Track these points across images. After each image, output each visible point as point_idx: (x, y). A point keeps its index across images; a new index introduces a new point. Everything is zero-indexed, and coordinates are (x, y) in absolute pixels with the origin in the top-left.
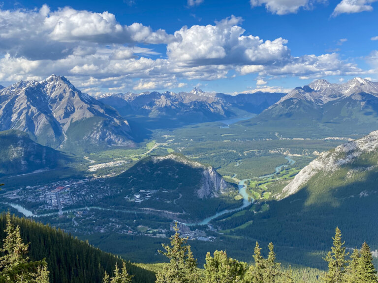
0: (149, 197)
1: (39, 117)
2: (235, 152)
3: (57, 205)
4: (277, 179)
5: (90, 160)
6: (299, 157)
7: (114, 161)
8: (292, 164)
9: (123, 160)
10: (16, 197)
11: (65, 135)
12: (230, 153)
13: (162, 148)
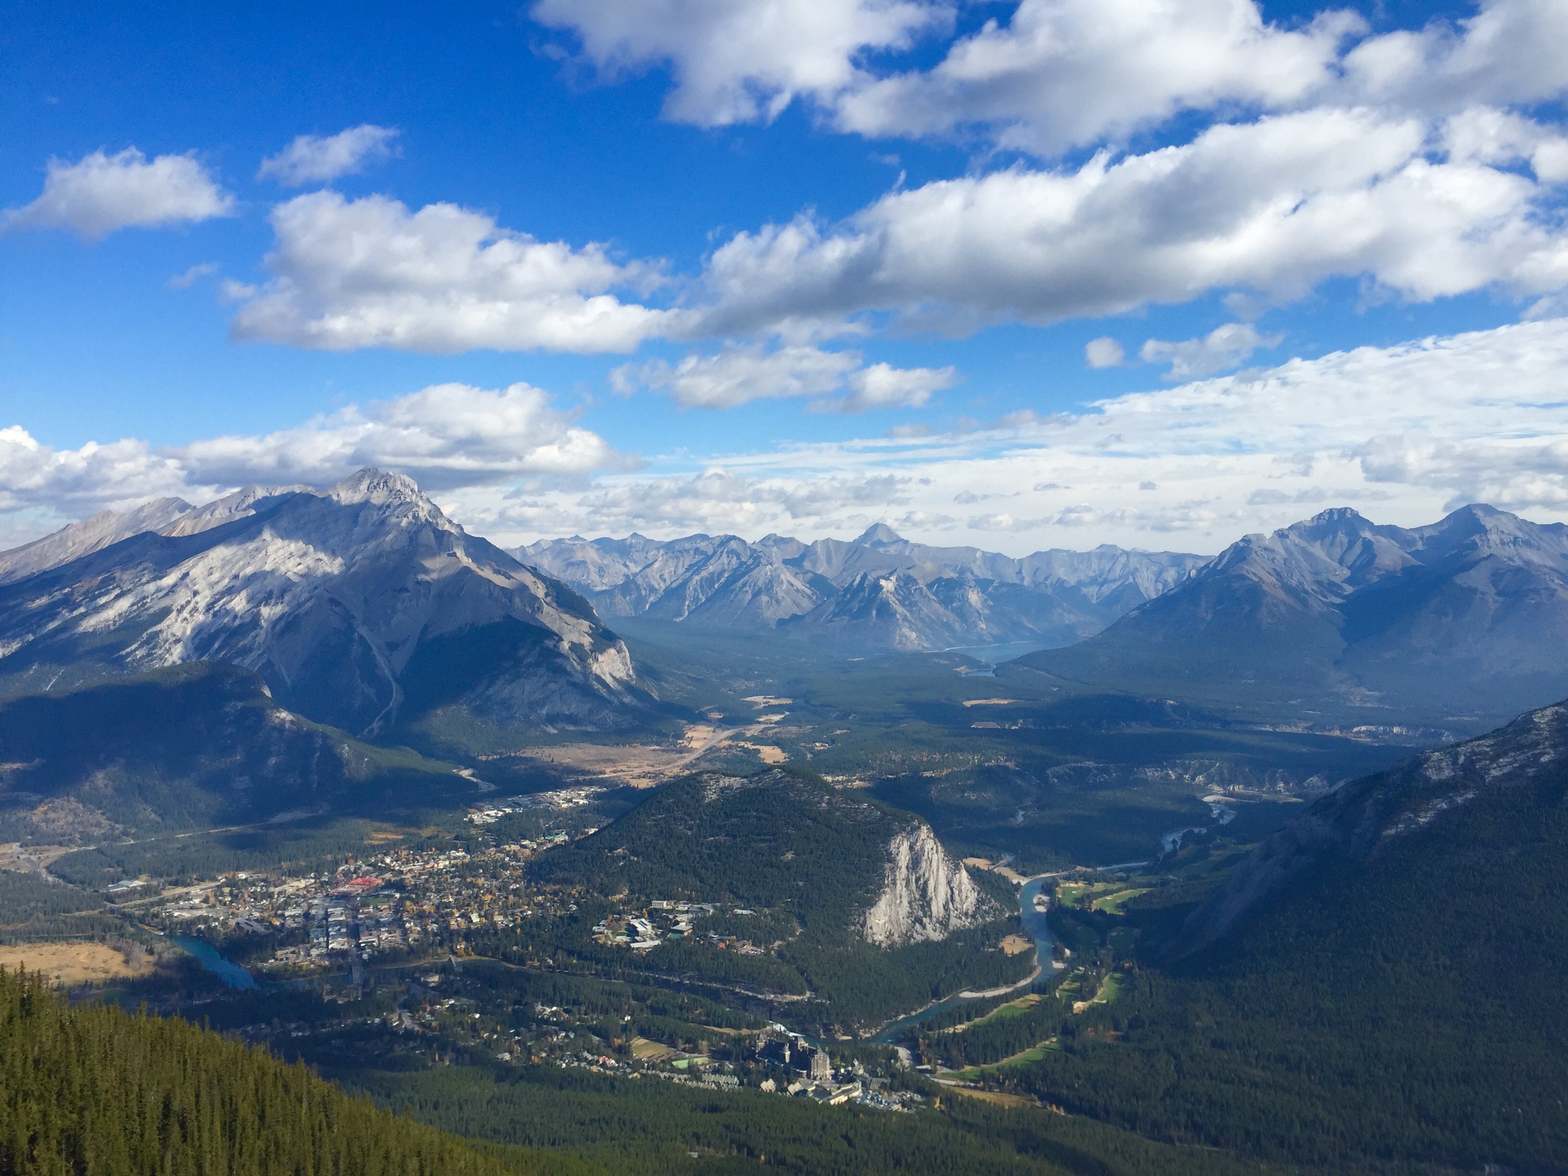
0: (683, 928)
2: (1012, 766)
3: (344, 947)
4: (1169, 876)
5: (478, 782)
6: (1248, 797)
7: (565, 786)
9: (599, 783)
10: (198, 913)
11: (394, 686)
12: (997, 769)
13: (742, 744)
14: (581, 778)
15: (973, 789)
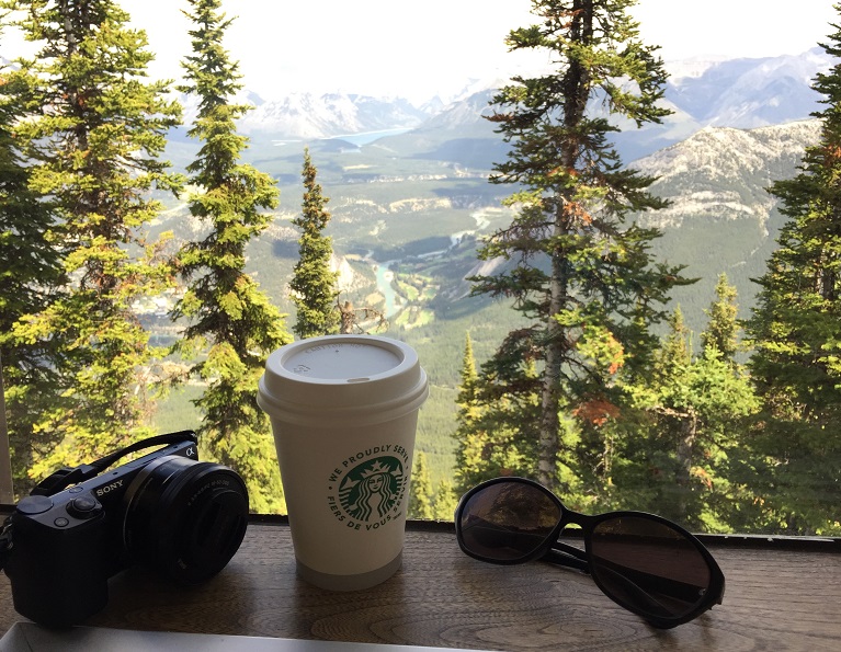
2: (371, 203)
4: (455, 258)
6: (498, 213)
8: (483, 227)
12: (363, 205)
15: (350, 216)
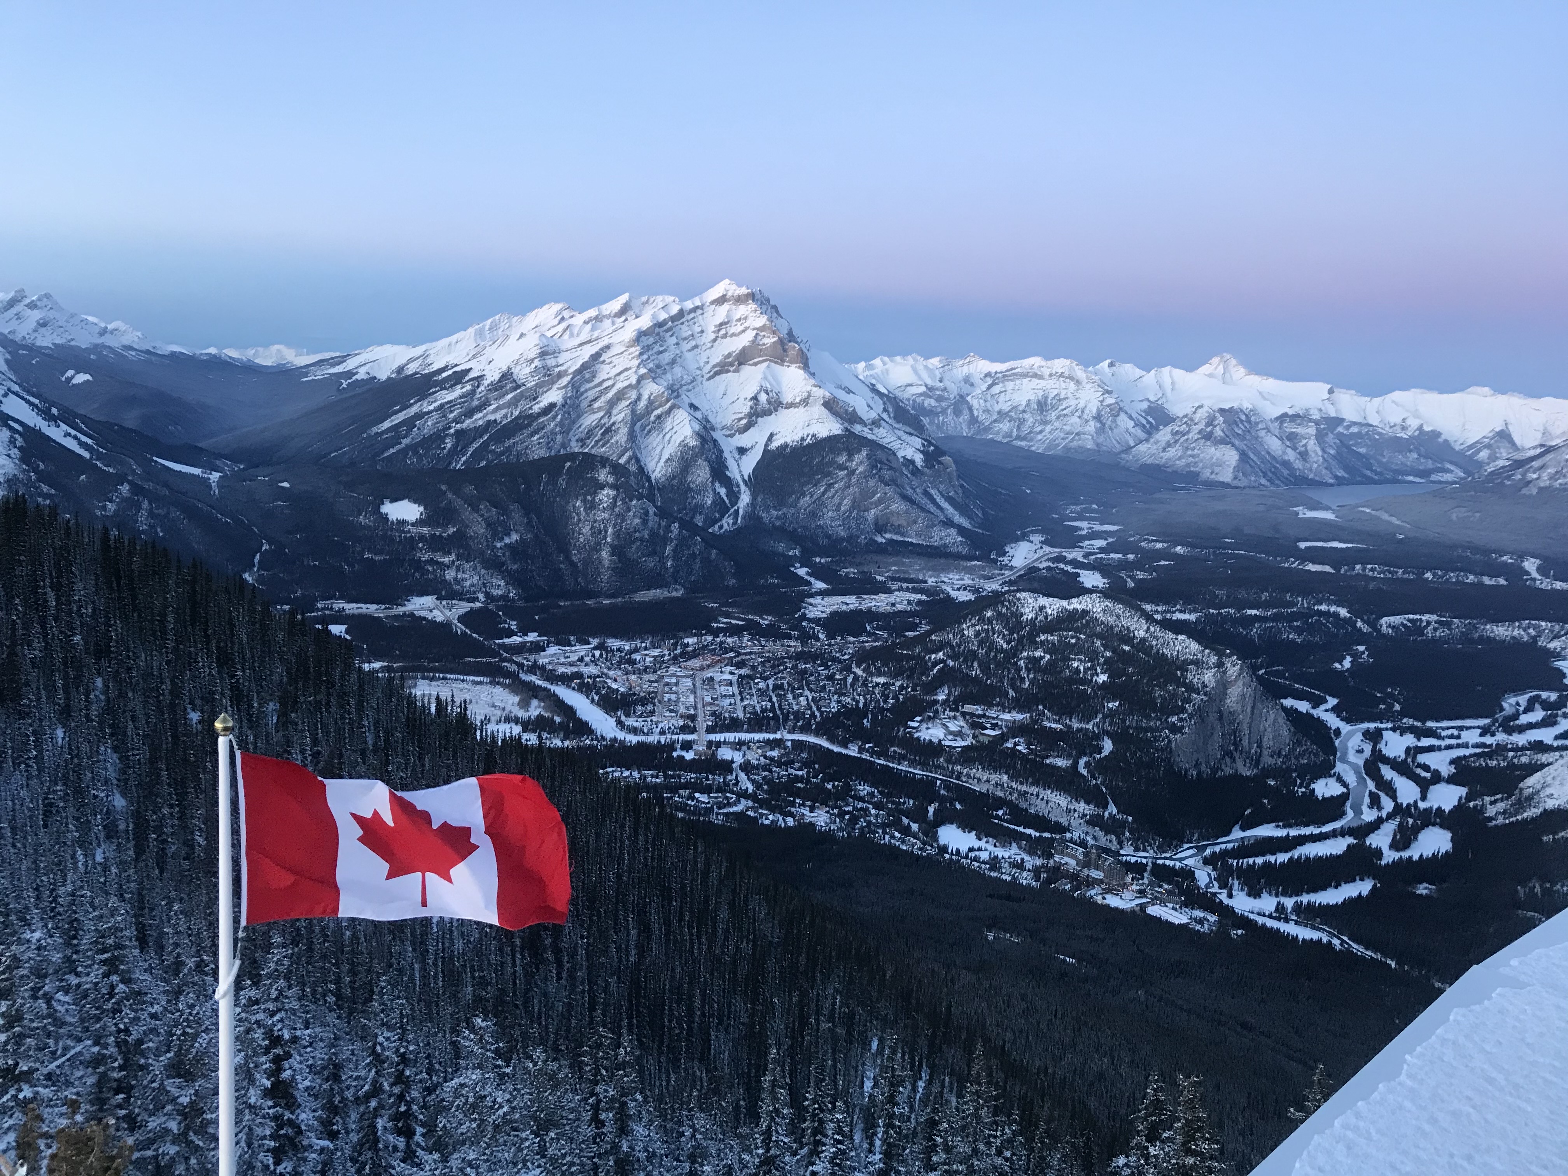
0: (992, 733)
1: (670, 420)
2: (1343, 612)
3: (692, 712)
4: (1504, 739)
5: (812, 580)
7: (889, 591)
9: (921, 591)
11: (743, 487)
13: (1062, 566)
14: (905, 585)
15: (1299, 631)
